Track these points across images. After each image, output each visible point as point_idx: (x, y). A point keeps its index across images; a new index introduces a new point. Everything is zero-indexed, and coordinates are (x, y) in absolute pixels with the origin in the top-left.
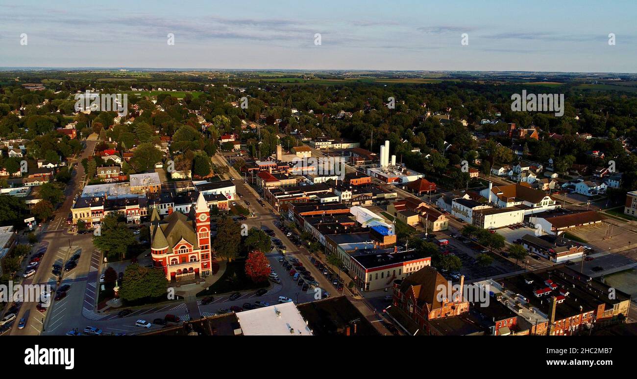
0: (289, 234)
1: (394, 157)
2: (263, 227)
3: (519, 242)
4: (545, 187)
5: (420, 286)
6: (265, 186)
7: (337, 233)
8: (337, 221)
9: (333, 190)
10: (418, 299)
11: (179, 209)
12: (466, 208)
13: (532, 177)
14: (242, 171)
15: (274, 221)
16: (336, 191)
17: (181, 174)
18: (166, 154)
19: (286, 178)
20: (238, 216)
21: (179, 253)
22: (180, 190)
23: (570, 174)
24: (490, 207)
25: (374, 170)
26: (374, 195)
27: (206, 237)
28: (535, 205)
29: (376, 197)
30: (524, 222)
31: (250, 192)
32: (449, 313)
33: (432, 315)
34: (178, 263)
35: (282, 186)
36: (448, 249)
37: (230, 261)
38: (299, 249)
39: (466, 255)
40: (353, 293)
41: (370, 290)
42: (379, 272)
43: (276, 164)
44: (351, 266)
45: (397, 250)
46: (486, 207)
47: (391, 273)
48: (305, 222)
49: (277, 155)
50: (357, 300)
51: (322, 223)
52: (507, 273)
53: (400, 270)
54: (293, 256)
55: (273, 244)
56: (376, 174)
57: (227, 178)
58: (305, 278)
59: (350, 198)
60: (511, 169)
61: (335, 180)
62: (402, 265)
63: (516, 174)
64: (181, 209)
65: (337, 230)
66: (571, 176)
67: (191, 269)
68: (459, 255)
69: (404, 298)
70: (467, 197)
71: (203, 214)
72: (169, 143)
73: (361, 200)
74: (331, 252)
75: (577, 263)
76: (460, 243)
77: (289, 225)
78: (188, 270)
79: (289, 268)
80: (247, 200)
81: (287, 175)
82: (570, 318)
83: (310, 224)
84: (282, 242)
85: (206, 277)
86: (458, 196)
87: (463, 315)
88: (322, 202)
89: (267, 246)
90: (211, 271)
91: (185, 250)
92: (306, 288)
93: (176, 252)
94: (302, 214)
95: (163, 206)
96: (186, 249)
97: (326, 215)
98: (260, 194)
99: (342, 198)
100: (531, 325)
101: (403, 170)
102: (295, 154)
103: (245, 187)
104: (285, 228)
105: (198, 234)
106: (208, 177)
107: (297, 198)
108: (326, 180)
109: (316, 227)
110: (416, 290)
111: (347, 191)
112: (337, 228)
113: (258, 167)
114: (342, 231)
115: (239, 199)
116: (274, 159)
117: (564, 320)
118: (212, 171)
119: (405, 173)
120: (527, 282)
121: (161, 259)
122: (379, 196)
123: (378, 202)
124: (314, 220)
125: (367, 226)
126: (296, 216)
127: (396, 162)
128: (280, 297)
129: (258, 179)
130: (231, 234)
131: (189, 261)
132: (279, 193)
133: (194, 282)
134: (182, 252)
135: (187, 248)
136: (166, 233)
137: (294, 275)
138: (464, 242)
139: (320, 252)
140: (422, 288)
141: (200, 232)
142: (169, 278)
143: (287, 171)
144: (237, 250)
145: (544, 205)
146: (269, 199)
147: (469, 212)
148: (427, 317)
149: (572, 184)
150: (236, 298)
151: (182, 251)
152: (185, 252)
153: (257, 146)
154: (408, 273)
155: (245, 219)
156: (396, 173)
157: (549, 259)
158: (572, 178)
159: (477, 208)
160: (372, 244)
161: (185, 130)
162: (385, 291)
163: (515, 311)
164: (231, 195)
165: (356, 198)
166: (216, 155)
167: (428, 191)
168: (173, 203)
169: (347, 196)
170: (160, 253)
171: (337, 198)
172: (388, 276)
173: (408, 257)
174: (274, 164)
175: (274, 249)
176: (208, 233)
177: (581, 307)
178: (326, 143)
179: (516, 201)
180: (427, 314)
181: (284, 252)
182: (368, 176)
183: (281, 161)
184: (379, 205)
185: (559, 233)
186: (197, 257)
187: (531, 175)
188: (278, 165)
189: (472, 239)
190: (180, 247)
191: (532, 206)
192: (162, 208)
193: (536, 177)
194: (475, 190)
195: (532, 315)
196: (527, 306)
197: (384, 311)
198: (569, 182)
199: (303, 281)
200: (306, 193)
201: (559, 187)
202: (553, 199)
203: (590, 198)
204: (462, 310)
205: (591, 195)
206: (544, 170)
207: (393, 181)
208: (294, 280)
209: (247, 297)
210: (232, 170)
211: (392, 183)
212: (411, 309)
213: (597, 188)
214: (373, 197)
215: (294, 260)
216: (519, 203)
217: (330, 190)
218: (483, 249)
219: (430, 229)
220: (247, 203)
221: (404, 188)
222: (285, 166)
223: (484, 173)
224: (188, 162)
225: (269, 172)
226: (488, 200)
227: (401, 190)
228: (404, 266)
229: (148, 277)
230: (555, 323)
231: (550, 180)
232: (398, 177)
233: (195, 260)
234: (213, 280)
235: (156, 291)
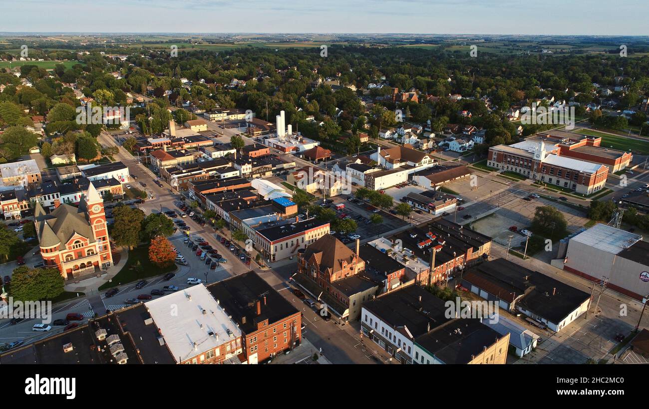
0: (192, 214)
1: (290, 127)
2: (163, 208)
3: (405, 199)
4: (425, 147)
5: (321, 253)
6: (161, 165)
7: (240, 209)
8: (239, 197)
9: (233, 165)
10: (320, 265)
11: (66, 199)
12: (358, 172)
13: (414, 138)
14: (133, 151)
15: (175, 202)
16: (236, 166)
17: (63, 159)
18: (41, 136)
19: (183, 155)
20: (135, 200)
21: (74, 248)
22: (64, 177)
23: (446, 133)
24: (379, 170)
25: (271, 140)
26: (274, 166)
27: (103, 229)
28: (417, 165)
29: (275, 168)
30: (408, 180)
31: (145, 173)
32: (348, 274)
33: (334, 278)
34: (74, 258)
35: (179, 164)
36: (345, 213)
37: (132, 248)
38: (203, 228)
39: (361, 217)
40: (260, 265)
41: (276, 260)
42: (284, 243)
43: (170, 141)
44: (256, 240)
45: (299, 220)
46: (376, 170)
47: (295, 242)
48: (207, 200)
49: (170, 131)
50: (264, 271)
51: (225, 199)
52: (396, 228)
53: (303, 238)
54: (199, 235)
55: (175, 226)
56: (274, 144)
57: (117, 159)
58: (212, 256)
59: (251, 171)
60: (396, 132)
61: (234, 154)
62: (304, 234)
63: (400, 136)
64: (68, 198)
65: (240, 206)
66: (445, 135)
67: (89, 263)
68: (354, 217)
69: (308, 265)
70: (359, 161)
71: (96, 206)
72: (44, 123)
73: (261, 172)
74: (235, 227)
75: (452, 213)
76: (355, 206)
77: (190, 205)
78: (86, 264)
79: (195, 249)
80: (143, 181)
81: (183, 152)
82: (446, 263)
83: (212, 201)
84: (185, 222)
85: (107, 269)
86: (351, 161)
87: (361, 274)
88: (222, 178)
89: (169, 229)
90: (112, 262)
91: (79, 245)
92: (214, 266)
93: (70, 248)
94: (204, 192)
95: (47, 198)
96: (80, 243)
97: (228, 191)
98: (156, 173)
99: (243, 172)
100: (416, 274)
101: (299, 139)
102: (190, 128)
103: (139, 168)
104: (187, 208)
105: (93, 226)
106: (95, 159)
107: (196, 176)
108: (225, 154)
109: (218, 205)
110: (318, 257)
111: (246, 164)
112: (240, 203)
113: (151, 145)
114: (245, 206)
115: (133, 181)
116: (168, 135)
117: (442, 265)
118: (99, 153)
119: (301, 141)
120: (412, 236)
121: (53, 257)
122: (278, 166)
123: (278, 173)
124: (215, 197)
125: (269, 199)
126: (196, 194)
127: (293, 131)
128: (189, 279)
129: (152, 159)
130: (130, 222)
131: (86, 255)
132: (177, 172)
133: (94, 275)
134: (77, 247)
135: (82, 242)
136: (55, 229)
137: (200, 255)
138: (358, 204)
139: (225, 229)
140: (323, 255)
141: (95, 224)
142: (65, 275)
143: (182, 147)
144: (137, 237)
145: (424, 163)
146: (166, 178)
147: (361, 176)
148: (330, 280)
149: (446, 142)
150: (142, 286)
151: (77, 245)
152: (80, 246)
153: (147, 122)
154: (310, 241)
155: (143, 202)
156: (293, 142)
157: (429, 212)
158: (446, 137)
159: (368, 172)
160: (276, 216)
161: (61, 109)
162: (290, 259)
163: (403, 264)
164: (124, 178)
165: (256, 171)
166: (101, 134)
167: (324, 158)
168: (59, 193)
169: (247, 169)
170: (51, 250)
171: (238, 172)
172: (292, 245)
173: (309, 225)
174: (168, 140)
175: (178, 231)
176: (104, 224)
177: (455, 253)
178: (222, 114)
179: (401, 161)
180: (329, 277)
181: (188, 233)
182: (267, 148)
183: (175, 137)
184: (278, 175)
185: (437, 188)
186: (94, 249)
187: (413, 137)
188: (173, 141)
189: (365, 201)
190: (74, 242)
191: (415, 165)
192: (45, 199)
193: (417, 138)
194: (365, 153)
195: (417, 265)
196: (412, 257)
197: (291, 278)
198: (444, 141)
199: (211, 260)
200: (205, 170)
201: (436, 146)
202: (432, 157)
203: (461, 154)
204: (359, 269)
205: (461, 151)
206: (424, 131)
207: (291, 150)
208: (201, 260)
209: (154, 283)
210: (122, 150)
211: (289, 152)
212: (315, 274)
213: (466, 145)
214: (273, 169)
215: (200, 240)
216: (403, 164)
217: (230, 165)
218: (375, 209)
219: (328, 196)
220: (144, 185)
221: (301, 156)
222: (180, 142)
223: (373, 137)
224: (70, 145)
225: (163, 150)
226: (377, 163)
227: (299, 158)
228: (306, 235)
229: (40, 279)
230: (435, 269)
231: (428, 139)
232: (295, 146)
233: (93, 253)
234: (115, 270)
235: (52, 292)
